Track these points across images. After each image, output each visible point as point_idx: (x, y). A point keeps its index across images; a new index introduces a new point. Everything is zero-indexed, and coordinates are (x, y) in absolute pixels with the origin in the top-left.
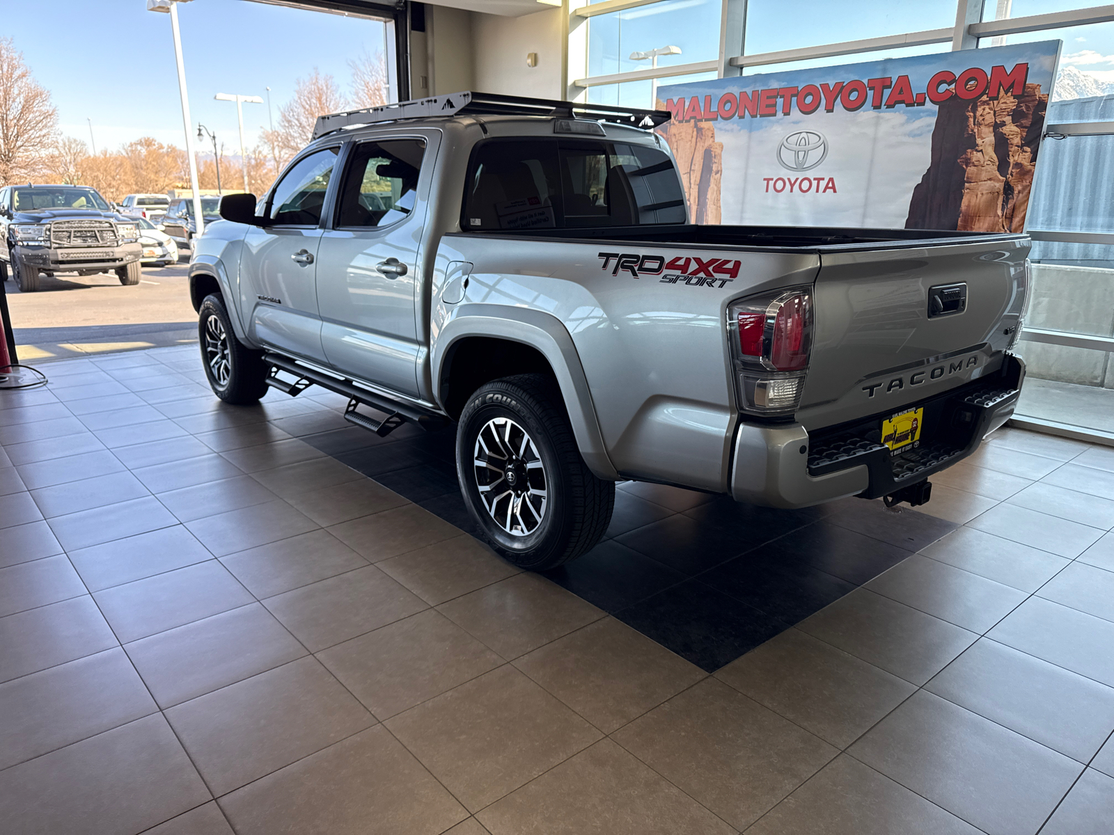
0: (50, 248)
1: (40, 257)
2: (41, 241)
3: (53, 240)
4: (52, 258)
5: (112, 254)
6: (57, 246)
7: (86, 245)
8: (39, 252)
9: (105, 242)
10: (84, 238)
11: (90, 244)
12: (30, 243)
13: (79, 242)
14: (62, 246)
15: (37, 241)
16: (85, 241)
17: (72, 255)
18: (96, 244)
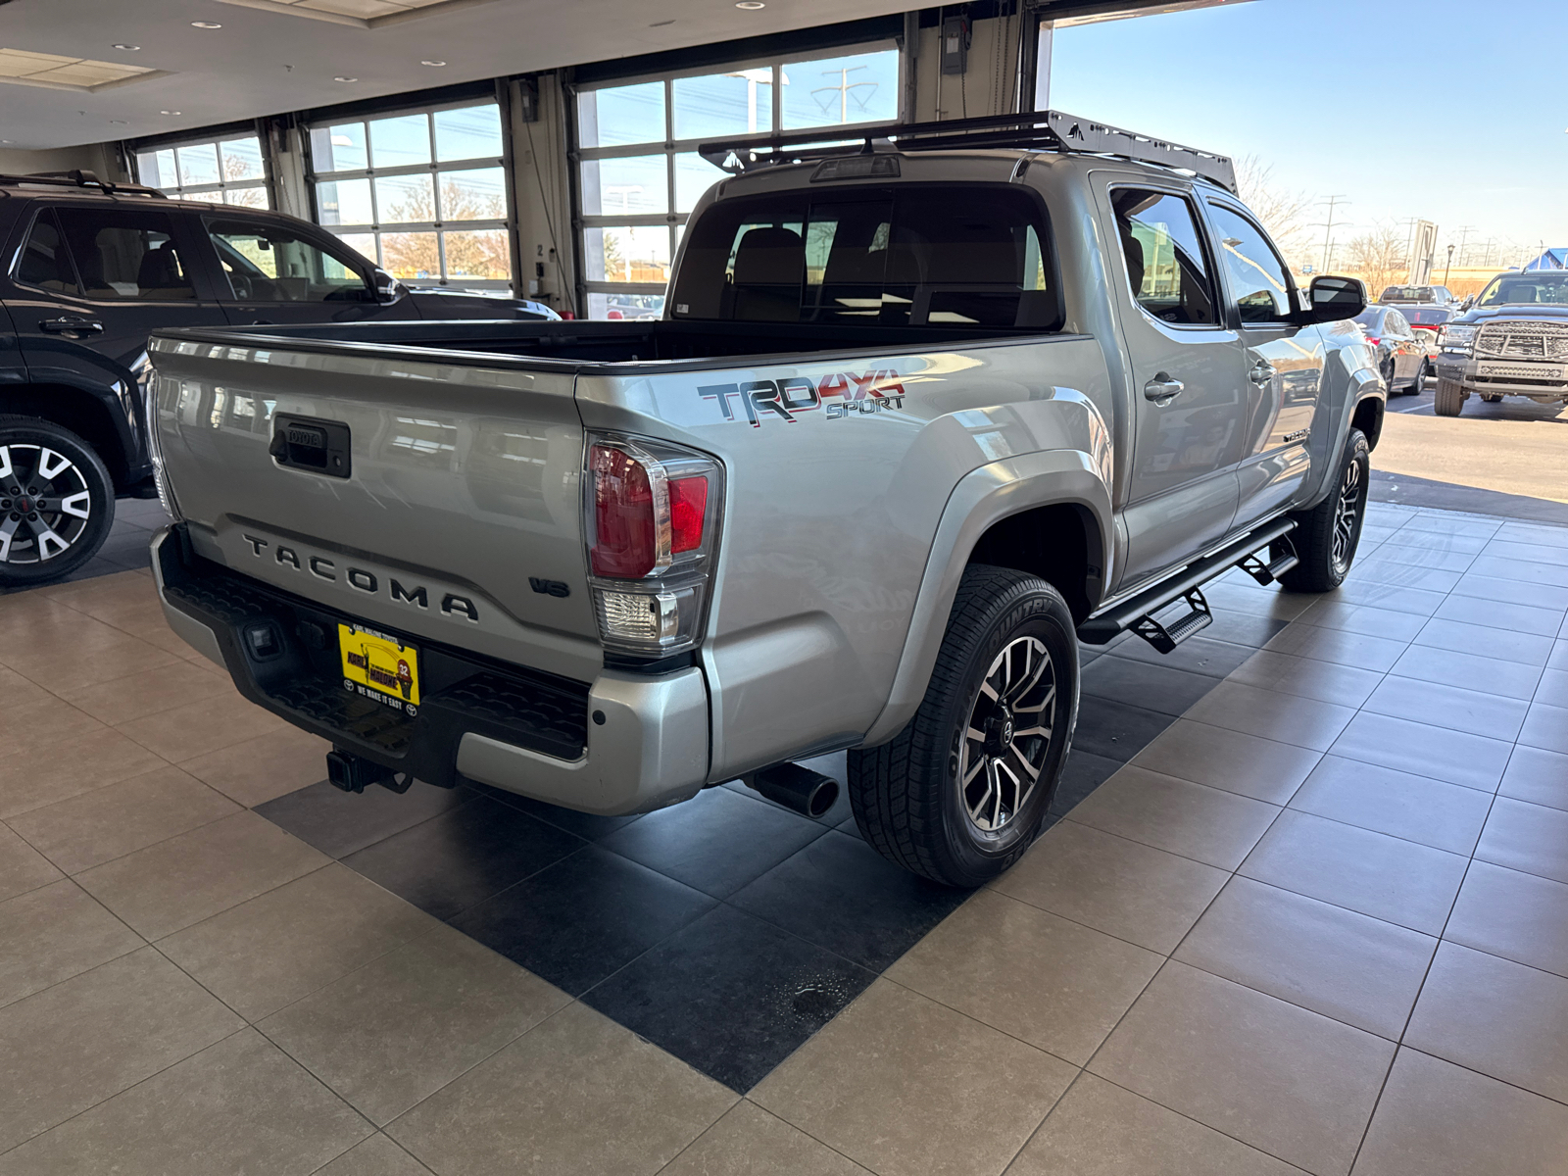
0: (1471, 357)
1: (1455, 369)
2: (1466, 348)
3: (1477, 347)
4: (1469, 372)
5: (1557, 373)
6: (1483, 355)
7: (1525, 357)
8: (1455, 363)
9: (1556, 354)
10: (1526, 347)
11: (1534, 356)
12: (1456, 351)
13: (1517, 353)
14: (1491, 356)
15: (1463, 347)
16: (1527, 351)
17: (1497, 370)
18: (1539, 357)
